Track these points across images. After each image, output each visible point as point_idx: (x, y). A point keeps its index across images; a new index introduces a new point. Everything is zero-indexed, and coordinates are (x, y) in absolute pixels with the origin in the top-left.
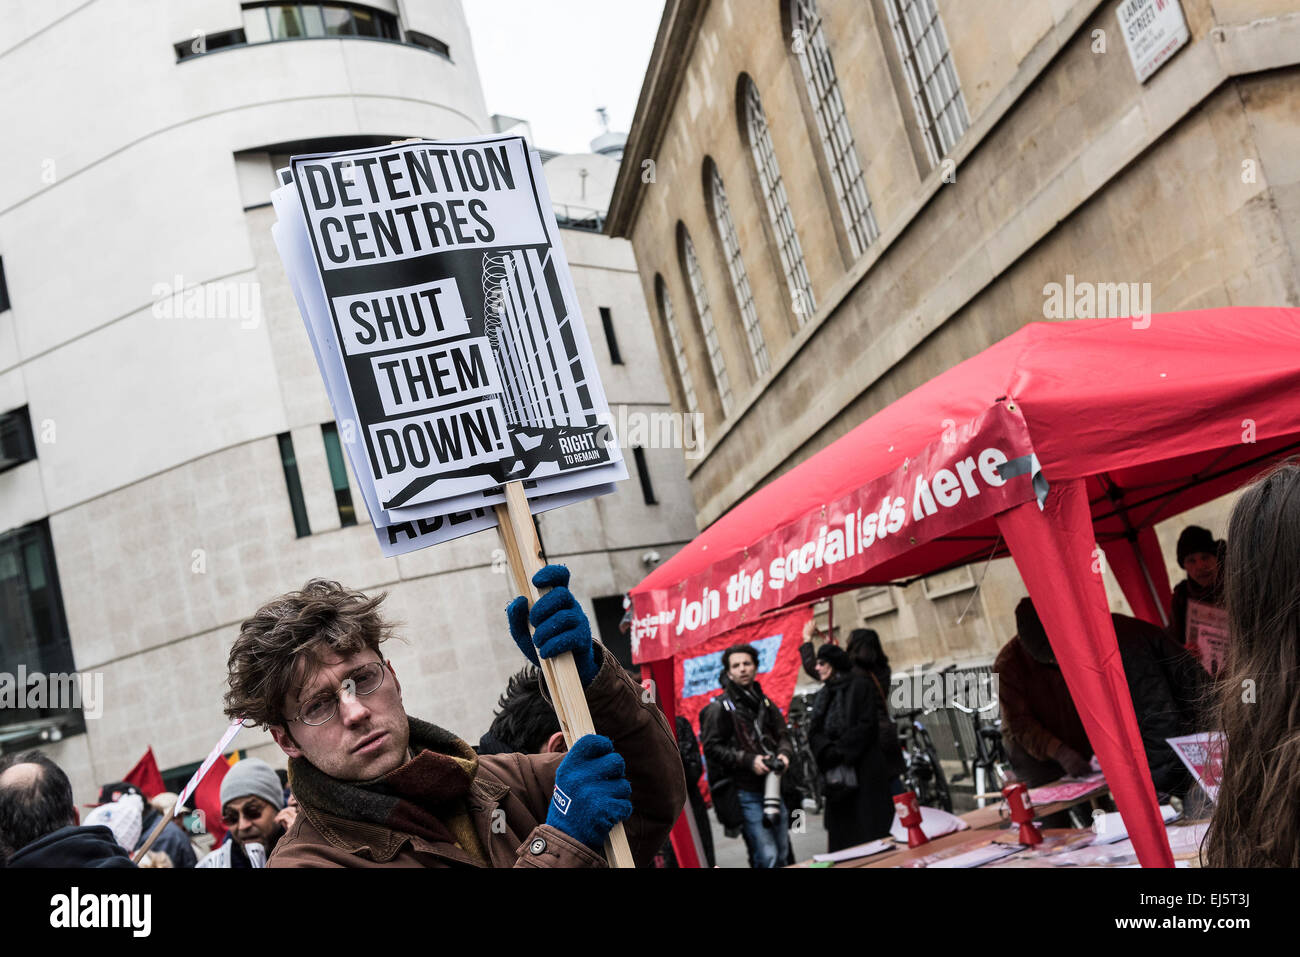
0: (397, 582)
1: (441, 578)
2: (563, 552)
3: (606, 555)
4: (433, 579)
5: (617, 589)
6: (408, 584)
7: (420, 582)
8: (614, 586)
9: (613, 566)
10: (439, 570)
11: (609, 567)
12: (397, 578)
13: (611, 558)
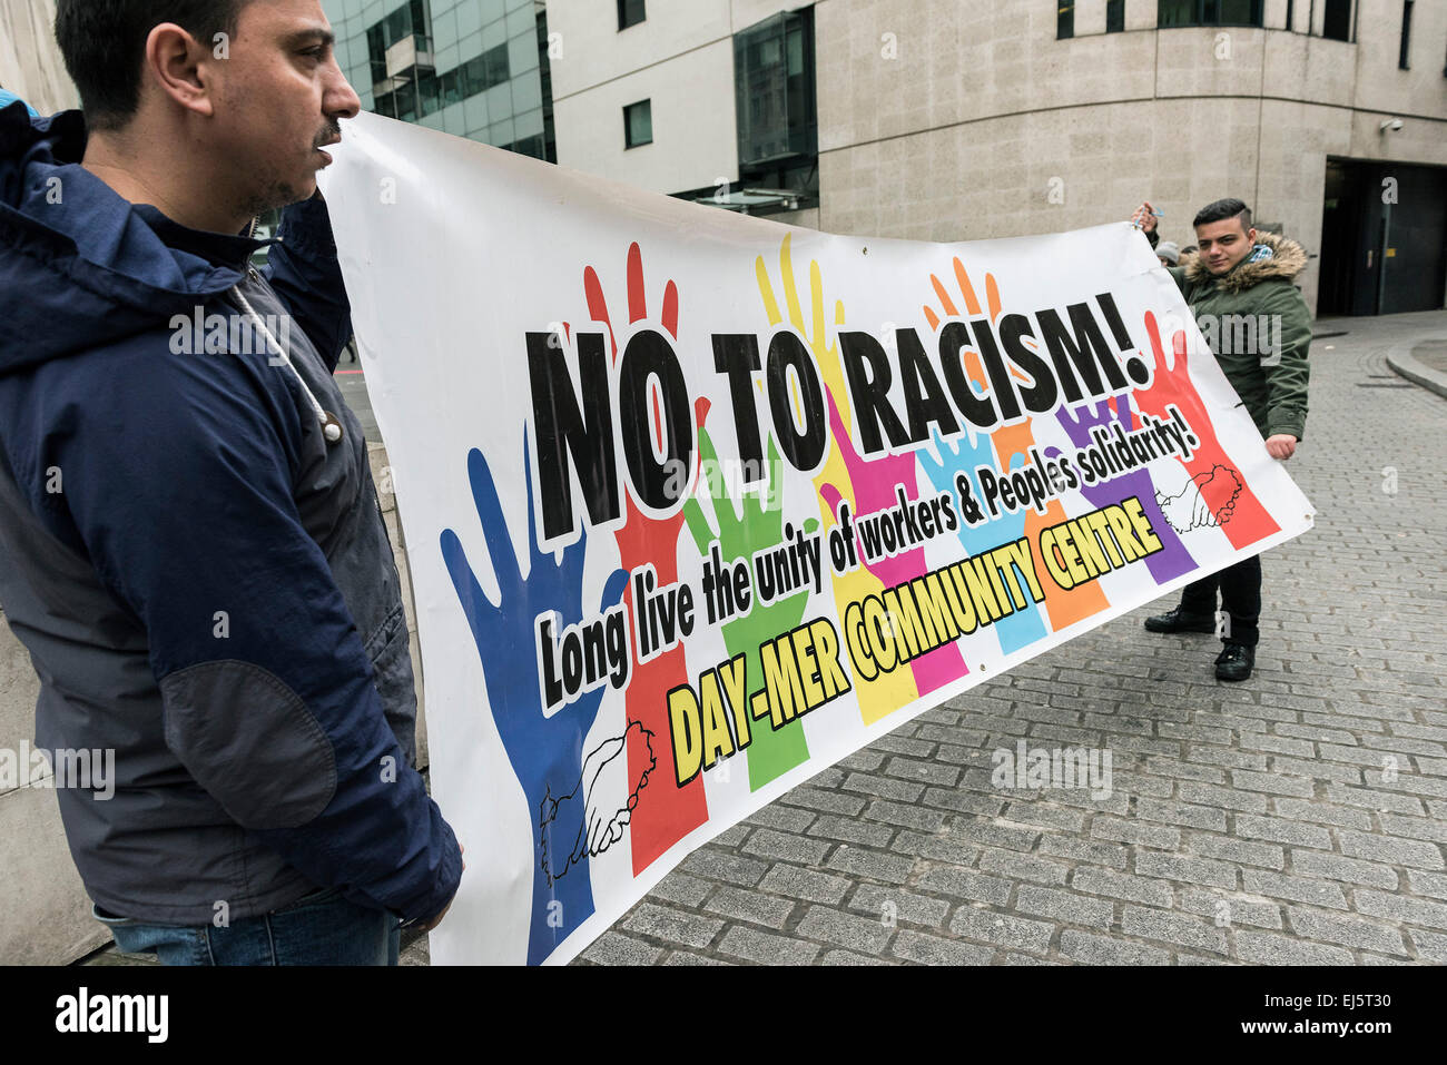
0: (1150, 100)
1: (1197, 101)
2: (1315, 100)
3: (1351, 112)
4: (1188, 101)
5: (1350, 152)
6: (1162, 102)
7: (1173, 102)
8: (1348, 147)
9: (1354, 126)
10: (1196, 93)
11: (1350, 126)
12: (1151, 96)
13: (1354, 116)
